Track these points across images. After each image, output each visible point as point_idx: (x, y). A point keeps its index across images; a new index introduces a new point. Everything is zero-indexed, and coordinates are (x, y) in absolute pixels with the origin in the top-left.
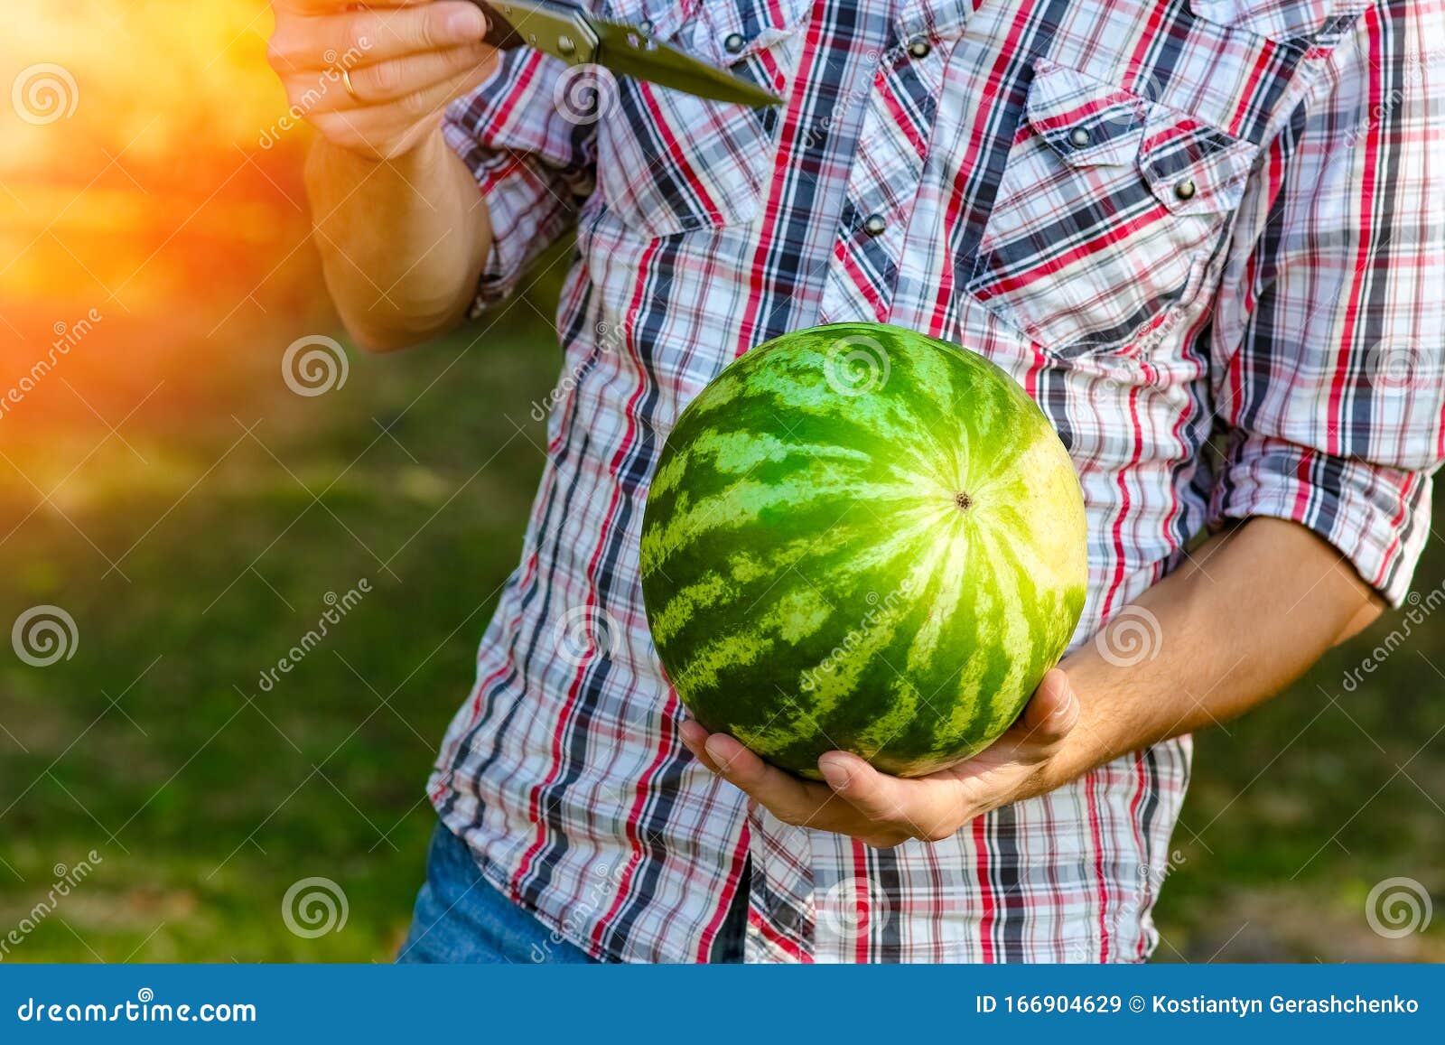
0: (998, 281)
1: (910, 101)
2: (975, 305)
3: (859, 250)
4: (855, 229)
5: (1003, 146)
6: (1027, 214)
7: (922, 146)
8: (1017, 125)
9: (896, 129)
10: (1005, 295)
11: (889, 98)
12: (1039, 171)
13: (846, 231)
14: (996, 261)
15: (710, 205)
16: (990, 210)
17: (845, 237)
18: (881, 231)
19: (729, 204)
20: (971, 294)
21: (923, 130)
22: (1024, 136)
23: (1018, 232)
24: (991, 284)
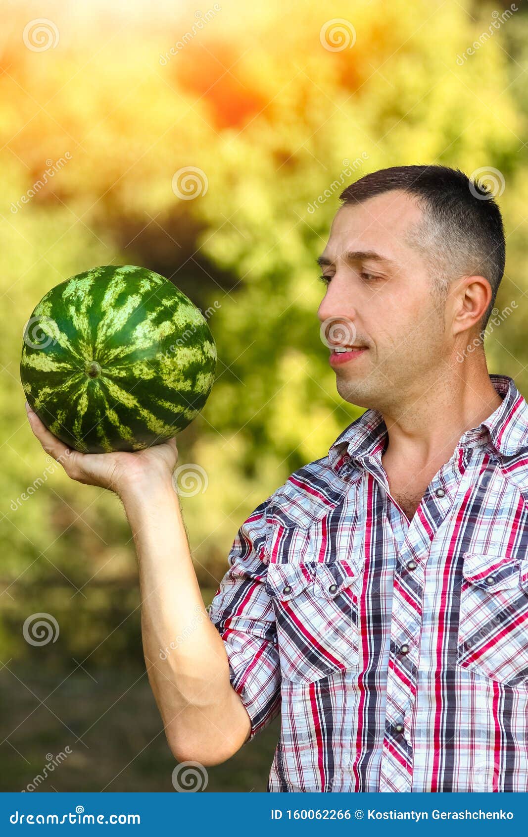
0: (470, 656)
1: (411, 590)
2: (463, 670)
3: (399, 662)
4: (397, 653)
5: (457, 594)
6: (475, 621)
7: (419, 609)
8: (462, 583)
9: (407, 604)
10: (475, 661)
11: (401, 591)
12: (476, 601)
13: (393, 655)
14: (466, 647)
15: (336, 662)
16: (458, 624)
17: (393, 658)
18: (407, 652)
19: (344, 658)
20: (460, 665)
21: (418, 602)
22: (465, 587)
23: (473, 631)
24: (468, 658)
